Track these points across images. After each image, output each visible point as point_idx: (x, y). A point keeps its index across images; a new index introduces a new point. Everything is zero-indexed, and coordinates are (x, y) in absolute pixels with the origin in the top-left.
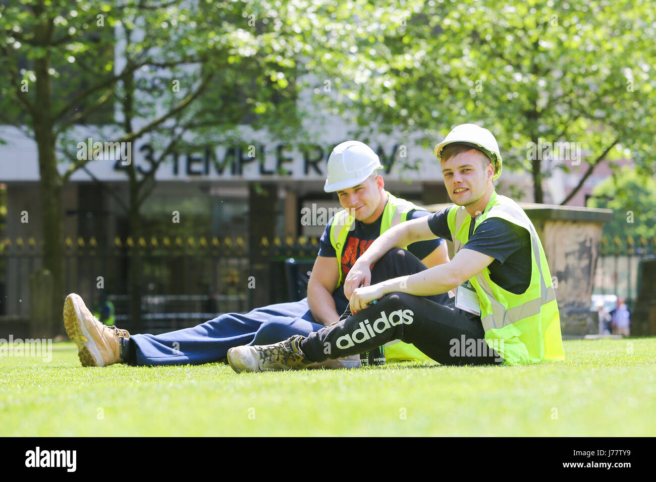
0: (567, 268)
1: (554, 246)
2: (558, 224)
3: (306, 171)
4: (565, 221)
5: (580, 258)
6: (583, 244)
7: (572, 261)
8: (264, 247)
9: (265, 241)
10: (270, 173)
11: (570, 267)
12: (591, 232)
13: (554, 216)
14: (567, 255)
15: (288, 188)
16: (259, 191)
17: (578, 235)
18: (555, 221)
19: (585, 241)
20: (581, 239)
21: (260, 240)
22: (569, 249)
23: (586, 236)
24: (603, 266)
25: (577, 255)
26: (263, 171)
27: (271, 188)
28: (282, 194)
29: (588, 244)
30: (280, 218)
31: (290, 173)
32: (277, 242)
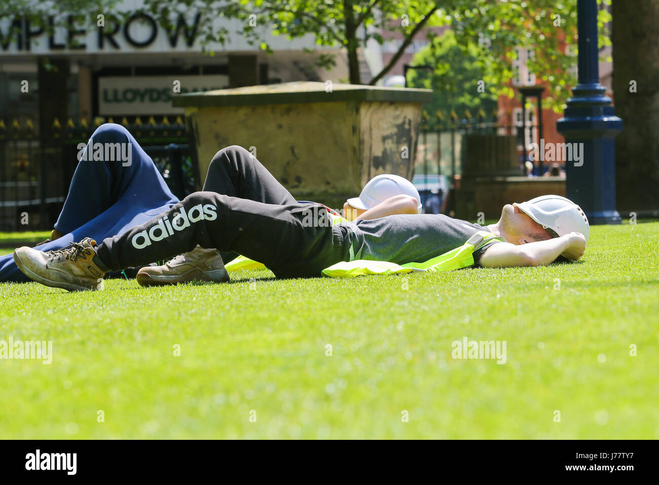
0: (385, 152)
1: (371, 129)
2: (374, 107)
3: (101, 45)
4: (382, 102)
5: (398, 143)
6: (401, 127)
7: (390, 145)
8: (56, 129)
9: (57, 123)
10: (61, 47)
11: (388, 152)
12: (409, 113)
13: (369, 97)
14: (384, 139)
15: (80, 63)
16: (48, 67)
17: (397, 117)
18: (370, 103)
19: (404, 123)
20: (399, 121)
21: (52, 122)
22: (387, 133)
23: (405, 118)
24: (425, 143)
25: (395, 138)
26: (52, 45)
27: (62, 63)
28: (75, 69)
29: (407, 127)
30: (74, 96)
31: (83, 47)
32: (71, 123)
